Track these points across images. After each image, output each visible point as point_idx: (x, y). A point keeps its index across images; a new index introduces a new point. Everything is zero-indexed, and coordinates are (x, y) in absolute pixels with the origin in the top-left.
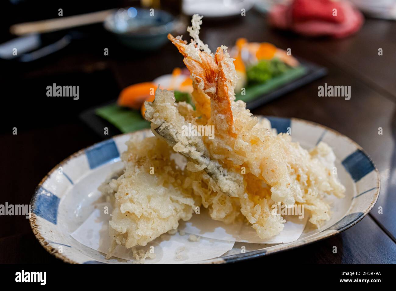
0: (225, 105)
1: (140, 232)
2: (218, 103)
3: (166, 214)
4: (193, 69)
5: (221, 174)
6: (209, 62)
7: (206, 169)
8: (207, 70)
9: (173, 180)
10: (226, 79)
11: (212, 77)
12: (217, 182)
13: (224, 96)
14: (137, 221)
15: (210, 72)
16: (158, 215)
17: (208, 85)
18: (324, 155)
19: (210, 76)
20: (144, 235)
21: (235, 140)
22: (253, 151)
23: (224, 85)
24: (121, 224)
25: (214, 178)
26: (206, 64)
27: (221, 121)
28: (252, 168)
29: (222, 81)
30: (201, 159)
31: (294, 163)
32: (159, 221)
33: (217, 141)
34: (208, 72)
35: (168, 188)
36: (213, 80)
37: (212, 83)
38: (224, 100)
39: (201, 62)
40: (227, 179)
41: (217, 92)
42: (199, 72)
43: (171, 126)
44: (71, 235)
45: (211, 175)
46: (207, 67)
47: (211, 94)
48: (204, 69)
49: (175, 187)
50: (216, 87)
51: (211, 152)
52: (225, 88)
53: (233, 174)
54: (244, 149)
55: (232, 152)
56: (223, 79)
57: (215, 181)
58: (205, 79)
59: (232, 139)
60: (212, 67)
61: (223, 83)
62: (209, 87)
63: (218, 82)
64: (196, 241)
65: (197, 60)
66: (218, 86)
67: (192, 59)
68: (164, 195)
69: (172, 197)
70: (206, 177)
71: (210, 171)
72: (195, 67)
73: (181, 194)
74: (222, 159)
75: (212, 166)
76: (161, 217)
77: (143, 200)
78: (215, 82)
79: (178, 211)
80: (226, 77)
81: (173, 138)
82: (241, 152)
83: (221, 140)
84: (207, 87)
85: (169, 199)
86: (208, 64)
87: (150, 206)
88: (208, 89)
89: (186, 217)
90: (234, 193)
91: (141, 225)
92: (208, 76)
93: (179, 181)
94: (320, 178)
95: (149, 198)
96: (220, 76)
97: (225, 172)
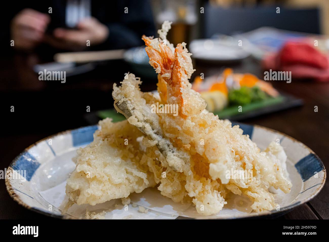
0: (177, 89)
1: (90, 191)
2: (172, 88)
3: (117, 180)
4: (152, 56)
5: (170, 151)
6: (167, 52)
7: (157, 145)
8: (164, 58)
9: (132, 156)
10: (180, 67)
11: (169, 65)
12: (165, 158)
13: (177, 81)
14: (90, 182)
15: (167, 60)
16: (109, 179)
17: (164, 71)
18: (275, 153)
19: (167, 64)
20: (93, 194)
21: (184, 121)
22: (200, 133)
23: (178, 72)
24: (76, 182)
25: (164, 154)
26: (164, 53)
27: (173, 102)
28: (197, 147)
29: (177, 68)
30: (154, 136)
31: (239, 149)
32: (110, 185)
33: (169, 120)
34: (165, 60)
35: (126, 161)
36: (169, 67)
37: (168, 70)
38: (177, 84)
39: (160, 52)
40: (174, 155)
41: (172, 78)
42: (158, 59)
43: (129, 102)
44: (40, 193)
45: (162, 151)
46: (165, 56)
47: (167, 79)
48: (162, 57)
49: (132, 161)
50: (171, 73)
51: (164, 130)
52: (179, 75)
53: (181, 153)
54: (191, 129)
55: (181, 131)
56: (177, 67)
57: (165, 157)
58: (162, 66)
59: (182, 119)
60: (169, 56)
61: (178, 70)
62: (165, 72)
63: (174, 69)
64: (144, 212)
65: (157, 49)
66: (173, 72)
67: (152, 48)
68: (120, 165)
69: (127, 168)
70: (157, 152)
71: (161, 147)
72: (154, 54)
73: (137, 168)
74: (173, 138)
75: (163, 142)
76: (112, 183)
77: (99, 165)
78: (171, 69)
79: (131, 181)
80: (180, 65)
81: (130, 112)
82: (188, 132)
83: (172, 119)
84: (163, 72)
85: (123, 169)
86: (166, 53)
87: (104, 171)
88: (164, 74)
89: (138, 189)
90: (179, 168)
91: (93, 186)
92: (165, 64)
93: (137, 158)
94: (266, 169)
95: (105, 165)
96: (176, 64)
97: (175, 149)
